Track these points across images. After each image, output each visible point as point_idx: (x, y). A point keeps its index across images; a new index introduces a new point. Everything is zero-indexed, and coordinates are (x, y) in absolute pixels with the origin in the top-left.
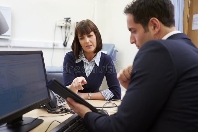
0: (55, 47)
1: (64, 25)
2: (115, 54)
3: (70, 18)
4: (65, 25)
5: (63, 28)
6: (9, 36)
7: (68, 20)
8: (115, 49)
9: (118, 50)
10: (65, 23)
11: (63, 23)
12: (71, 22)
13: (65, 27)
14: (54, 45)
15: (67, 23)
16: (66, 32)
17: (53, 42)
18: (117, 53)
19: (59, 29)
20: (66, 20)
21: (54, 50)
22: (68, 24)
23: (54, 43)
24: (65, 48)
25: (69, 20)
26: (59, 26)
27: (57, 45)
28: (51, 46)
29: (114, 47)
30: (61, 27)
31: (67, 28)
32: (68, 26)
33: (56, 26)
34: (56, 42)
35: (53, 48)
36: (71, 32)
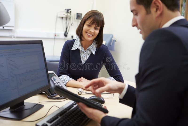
0: (56, 37)
1: (64, 16)
2: (113, 44)
3: (70, 9)
4: (66, 16)
5: (64, 19)
6: (13, 27)
7: (68, 11)
8: (113, 39)
9: (116, 40)
10: (66, 14)
11: (64, 14)
12: (72, 13)
13: (66, 18)
14: (55, 35)
15: (67, 14)
16: (66, 23)
17: (54, 32)
18: (115, 42)
19: (60, 20)
20: (66, 11)
21: (56, 40)
22: (69, 15)
23: (55, 34)
24: (66, 38)
25: (70, 11)
26: (60, 17)
27: (58, 36)
28: (53, 36)
29: (112, 37)
30: (62, 18)
31: (68, 19)
32: (68, 17)
33: (57, 17)
34: (57, 32)
35: (55, 39)
36: (71, 23)
